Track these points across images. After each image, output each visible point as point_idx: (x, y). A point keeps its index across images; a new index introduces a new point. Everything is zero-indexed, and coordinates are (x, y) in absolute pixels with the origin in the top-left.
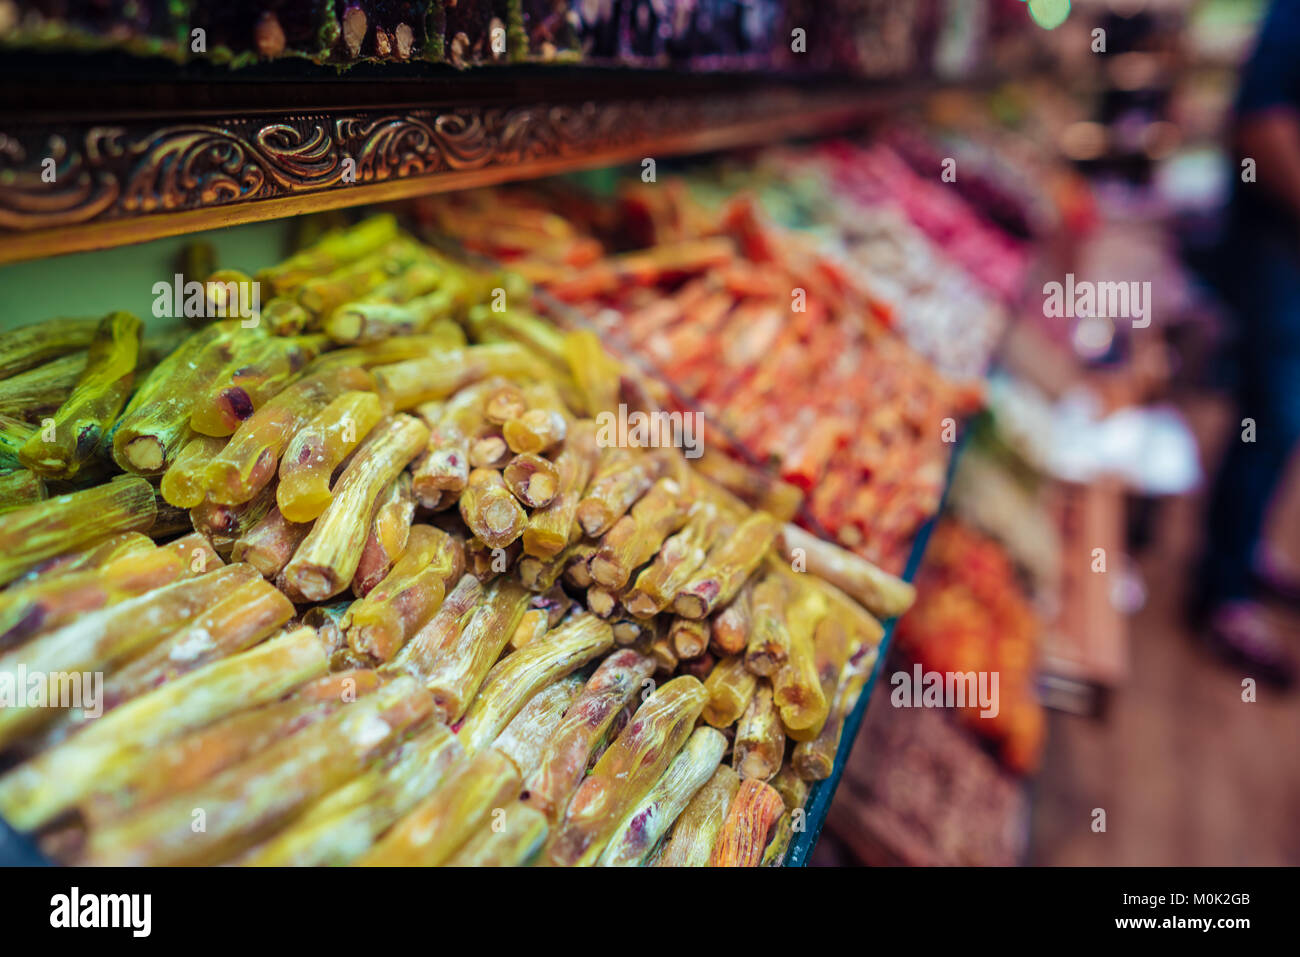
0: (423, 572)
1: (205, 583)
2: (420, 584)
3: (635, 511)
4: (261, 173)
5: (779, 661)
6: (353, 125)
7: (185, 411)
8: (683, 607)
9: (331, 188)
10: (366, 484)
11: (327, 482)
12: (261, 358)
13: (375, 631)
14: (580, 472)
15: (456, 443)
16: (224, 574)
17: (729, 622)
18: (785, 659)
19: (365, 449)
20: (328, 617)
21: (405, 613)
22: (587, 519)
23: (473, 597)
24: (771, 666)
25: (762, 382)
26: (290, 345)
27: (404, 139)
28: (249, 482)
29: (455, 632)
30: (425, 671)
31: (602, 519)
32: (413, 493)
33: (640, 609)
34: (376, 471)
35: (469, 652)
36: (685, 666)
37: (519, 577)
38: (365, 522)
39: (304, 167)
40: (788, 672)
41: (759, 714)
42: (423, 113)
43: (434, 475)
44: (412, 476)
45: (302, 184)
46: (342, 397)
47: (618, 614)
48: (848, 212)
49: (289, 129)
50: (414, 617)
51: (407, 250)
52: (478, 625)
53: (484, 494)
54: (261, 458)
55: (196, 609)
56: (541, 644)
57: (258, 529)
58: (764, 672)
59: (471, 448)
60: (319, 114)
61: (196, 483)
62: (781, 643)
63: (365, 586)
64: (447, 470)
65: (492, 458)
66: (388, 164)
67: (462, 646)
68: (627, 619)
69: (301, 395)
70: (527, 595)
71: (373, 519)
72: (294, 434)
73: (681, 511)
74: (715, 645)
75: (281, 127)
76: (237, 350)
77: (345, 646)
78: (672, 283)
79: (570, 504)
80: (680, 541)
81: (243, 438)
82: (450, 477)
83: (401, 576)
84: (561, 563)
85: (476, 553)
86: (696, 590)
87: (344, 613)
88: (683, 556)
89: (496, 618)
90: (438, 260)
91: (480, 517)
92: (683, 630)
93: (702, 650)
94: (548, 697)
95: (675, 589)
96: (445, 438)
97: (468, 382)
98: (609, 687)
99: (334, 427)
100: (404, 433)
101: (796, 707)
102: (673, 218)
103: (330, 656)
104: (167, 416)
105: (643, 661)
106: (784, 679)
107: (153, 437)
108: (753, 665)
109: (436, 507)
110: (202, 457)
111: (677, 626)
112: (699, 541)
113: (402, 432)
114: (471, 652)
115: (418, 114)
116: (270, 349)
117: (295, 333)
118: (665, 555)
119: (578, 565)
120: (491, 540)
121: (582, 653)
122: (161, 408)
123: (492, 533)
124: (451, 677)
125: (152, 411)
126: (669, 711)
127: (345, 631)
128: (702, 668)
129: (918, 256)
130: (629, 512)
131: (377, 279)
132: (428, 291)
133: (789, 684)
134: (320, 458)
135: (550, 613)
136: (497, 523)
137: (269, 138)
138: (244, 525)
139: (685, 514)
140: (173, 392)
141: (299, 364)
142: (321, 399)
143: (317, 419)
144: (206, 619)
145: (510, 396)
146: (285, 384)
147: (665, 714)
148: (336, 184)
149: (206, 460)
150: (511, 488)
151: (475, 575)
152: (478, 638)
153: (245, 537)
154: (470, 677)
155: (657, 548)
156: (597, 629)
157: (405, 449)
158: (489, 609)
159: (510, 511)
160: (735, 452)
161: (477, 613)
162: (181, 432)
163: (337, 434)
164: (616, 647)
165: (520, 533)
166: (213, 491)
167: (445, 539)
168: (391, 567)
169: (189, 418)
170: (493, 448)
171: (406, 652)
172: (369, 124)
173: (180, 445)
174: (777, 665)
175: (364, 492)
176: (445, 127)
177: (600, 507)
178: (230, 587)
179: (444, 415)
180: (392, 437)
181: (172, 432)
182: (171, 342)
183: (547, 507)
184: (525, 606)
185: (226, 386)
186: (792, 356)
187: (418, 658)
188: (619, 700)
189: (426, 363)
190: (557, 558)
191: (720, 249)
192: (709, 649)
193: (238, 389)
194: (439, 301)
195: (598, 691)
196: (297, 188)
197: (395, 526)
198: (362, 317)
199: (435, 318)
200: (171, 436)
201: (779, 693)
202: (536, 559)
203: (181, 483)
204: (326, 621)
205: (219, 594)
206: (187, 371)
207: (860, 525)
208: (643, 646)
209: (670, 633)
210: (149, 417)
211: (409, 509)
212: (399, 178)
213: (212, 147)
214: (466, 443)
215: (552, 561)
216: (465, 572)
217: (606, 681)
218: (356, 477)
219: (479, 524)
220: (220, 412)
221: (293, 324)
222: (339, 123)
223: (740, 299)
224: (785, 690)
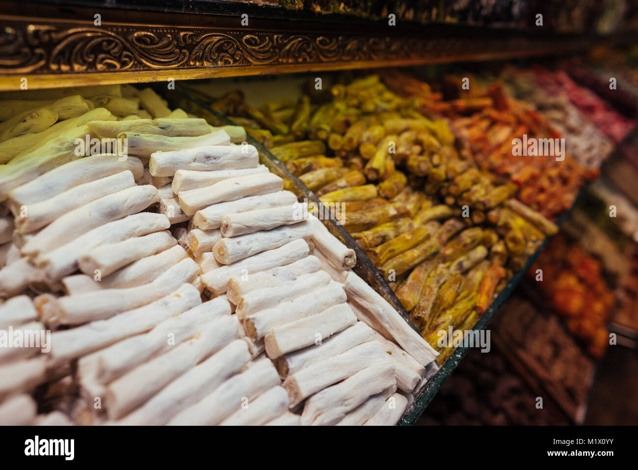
6: (282, 37)
8: (478, 206)
9: (268, 65)
12: (348, 112)
17: (492, 214)
22: (449, 173)
24: (505, 231)
26: (354, 111)
27: (302, 46)
31: (454, 173)
36: (475, 225)
41: (500, 245)
46: (373, 126)
48: (542, 95)
49: (256, 37)
55: (342, 175)
57: (354, 158)
58: (502, 233)
59: (411, 148)
60: (268, 32)
66: (294, 56)
70: (426, 195)
74: (487, 221)
80: (477, 187)
84: (438, 187)
86: (484, 201)
88: (478, 191)
91: (418, 166)
93: (482, 221)
99: (373, 133)
101: (513, 244)
103: (377, 193)
108: (498, 230)
110: (339, 138)
112: (483, 188)
114: (413, 203)
115: (309, 35)
119: (444, 188)
124: (410, 207)
133: (511, 237)
137: (247, 41)
138: (351, 157)
141: (358, 116)
143: (368, 131)
144: (345, 178)
146: (358, 120)
153: (351, 160)
154: (414, 209)
155: (470, 187)
156: (447, 210)
162: (332, 129)
164: (452, 216)
165: (429, 172)
169: (333, 126)
170: (418, 149)
171: (397, 198)
172: (288, 38)
173: (332, 133)
176: (321, 42)
180: (389, 141)
181: (329, 128)
183: (438, 165)
185: (342, 118)
187: (400, 200)
191: (487, 102)
193: (345, 119)
197: (391, 166)
199: (393, 110)
201: (507, 240)
202: (431, 183)
207: (538, 204)
211: (393, 164)
212: (298, 63)
217: (449, 225)
222: (275, 36)
223: (494, 123)
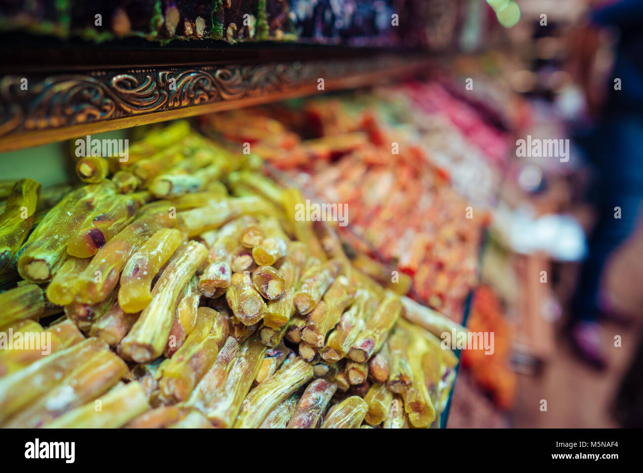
0: (205, 340)
1: (72, 354)
2: (204, 349)
3: (326, 299)
4: (113, 104)
5: (407, 385)
6: (169, 75)
7: (64, 242)
8: (354, 355)
9: (154, 112)
10: (173, 288)
11: (149, 287)
12: (111, 209)
13: (177, 382)
14: (294, 275)
15: (224, 259)
16: (84, 346)
17: (379, 363)
18: (411, 384)
19: (171, 264)
20: (148, 371)
21: (195, 369)
22: (299, 304)
23: (233, 352)
24: (402, 388)
25: (385, 215)
26: (128, 199)
27: (198, 83)
28: (102, 290)
29: (224, 375)
30: (206, 405)
31: (308, 304)
32: (199, 289)
33: (330, 357)
34: (178, 278)
35: (232, 390)
36: (354, 390)
37: (260, 338)
38: (172, 312)
39: (139, 100)
40: (413, 392)
41: (396, 417)
42: (209, 68)
43: (212, 279)
44: (199, 279)
45: (138, 110)
46: (158, 232)
47: (317, 359)
48: (420, 117)
49: (131, 77)
50: (200, 371)
51: (195, 141)
52: (237, 371)
53: (242, 292)
54: (109, 274)
55: (65, 372)
56: (274, 380)
57: (106, 318)
58: (398, 391)
59: (233, 261)
60: (149, 68)
61: (69, 290)
62: (409, 376)
63: (171, 351)
64: (220, 276)
65: (245, 267)
66: (188, 97)
67: (228, 387)
68: (321, 362)
69: (134, 232)
70: (265, 349)
71: (176, 308)
72: (130, 257)
73: (351, 296)
74: (371, 377)
75: (126, 76)
76: (97, 202)
77: (158, 388)
78: (335, 157)
79: (290, 296)
80: (351, 315)
81: (99, 262)
82: (221, 281)
83: (193, 343)
84: (284, 331)
85: (235, 325)
86: (362, 346)
87: (158, 367)
88: (353, 324)
89: (247, 366)
90: (213, 147)
91: (239, 307)
92: (353, 368)
93: (364, 380)
94: (278, 414)
95: (350, 345)
96: (217, 256)
97: (230, 220)
98: (312, 405)
99: (154, 253)
100: (195, 253)
101: (418, 414)
102: (333, 120)
103: (149, 395)
104: (53, 246)
105: (330, 386)
106: (411, 397)
107: (43, 261)
108: (392, 387)
109: (212, 296)
110: (73, 273)
111: (350, 366)
112: (361, 314)
113: (193, 252)
114: (234, 391)
115: (205, 68)
116: (116, 202)
117: (131, 191)
118: (343, 324)
119: (294, 330)
120: (246, 320)
121: (296, 384)
122: (49, 241)
123: (246, 317)
124: (222, 409)
125: (43, 243)
126: (347, 420)
127: (158, 380)
128: (363, 389)
129: (456, 142)
130: (322, 299)
131: (178, 159)
132: (206, 165)
133: (413, 400)
134: (145, 273)
135: (278, 359)
136: (250, 311)
137: (119, 83)
138: (98, 315)
139: (353, 298)
140: (57, 231)
141: (133, 210)
142: (146, 233)
143: (143, 247)
144: (71, 379)
145: (256, 232)
146: (125, 224)
147: (345, 422)
148: (158, 109)
149: (75, 275)
150: (257, 288)
151: (235, 337)
152: (238, 380)
153: (99, 322)
154: (233, 408)
155: (338, 320)
156: (304, 369)
157: (195, 263)
158: (243, 360)
159: (257, 303)
160: (374, 255)
161: (236, 362)
162: (61, 256)
163: (156, 257)
164: (314, 377)
165: (263, 316)
166: (79, 295)
167: (218, 316)
168: (187, 337)
169: (66, 247)
170: (245, 261)
171: (196, 393)
172: (178, 74)
173: (60, 263)
174: (406, 388)
175: (171, 293)
176: (221, 76)
177: (308, 298)
178: (89, 355)
179: (216, 240)
180: (188, 256)
181: (55, 256)
182: (58, 195)
183: (277, 300)
184: (264, 356)
185: (89, 228)
186: (398, 198)
187: (202, 398)
188: (318, 413)
189: (207, 209)
190: (282, 328)
191: (359, 140)
192: (368, 379)
193: (96, 229)
194: (213, 171)
195: (306, 409)
196: (135, 112)
197: (189, 312)
198: (170, 183)
199: (210, 181)
200: (55, 258)
201: (408, 405)
202: (271, 328)
203: (59, 290)
204: (147, 373)
205: (81, 361)
206: (66, 217)
207: (441, 296)
208: (330, 377)
209: (346, 370)
210: (41, 248)
211: (197, 299)
212: (194, 105)
213: (84, 89)
214: (230, 258)
215: (280, 330)
216: (229, 335)
217: (311, 402)
218: (167, 284)
219: (239, 311)
220: (85, 244)
221: (130, 186)
222: (160, 74)
223: (371, 167)
224: (411, 404)
